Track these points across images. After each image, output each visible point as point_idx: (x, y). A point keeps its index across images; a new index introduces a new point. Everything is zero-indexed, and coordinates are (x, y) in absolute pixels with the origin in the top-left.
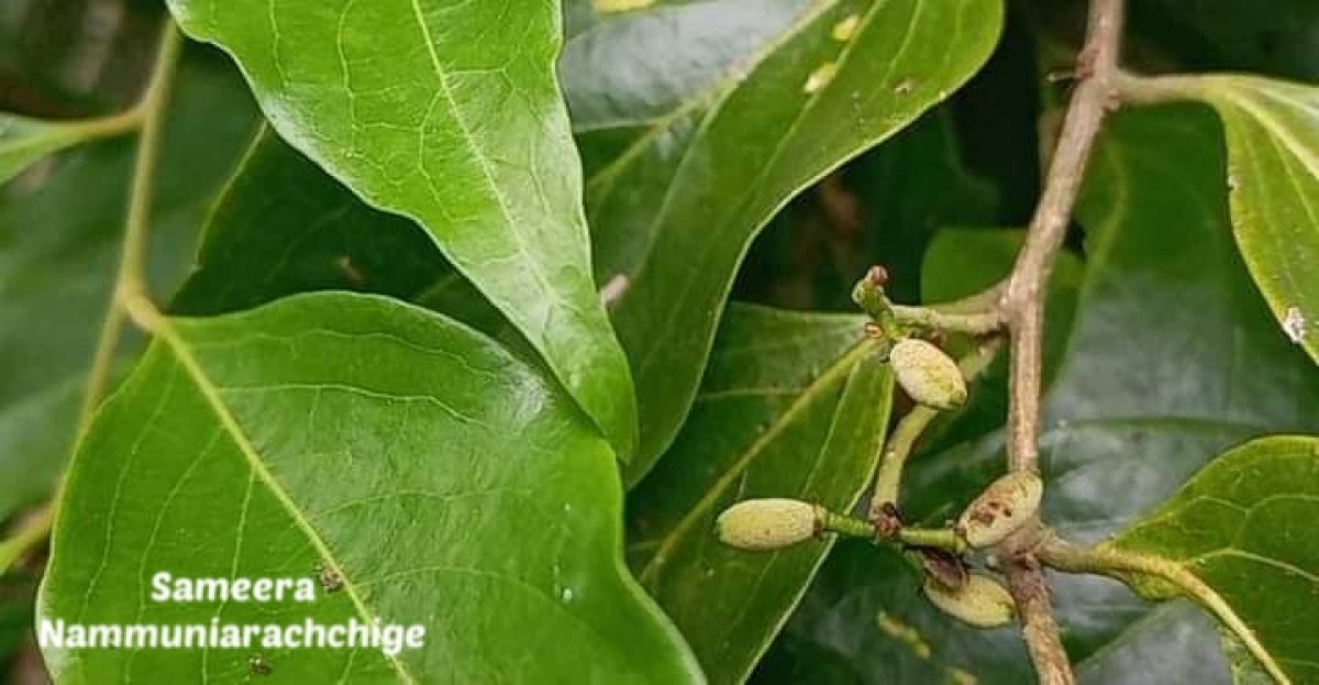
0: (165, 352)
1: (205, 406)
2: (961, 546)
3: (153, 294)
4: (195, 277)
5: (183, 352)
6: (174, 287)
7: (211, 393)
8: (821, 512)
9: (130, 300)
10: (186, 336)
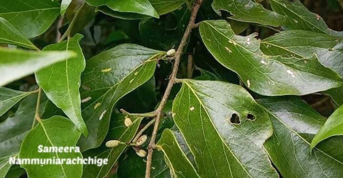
0: (40, 124)
1: (44, 131)
2: (136, 145)
3: (39, 116)
4: (44, 113)
5: (42, 124)
6: (41, 117)
7: (44, 129)
8: (119, 142)
9: (37, 117)
10: (43, 122)
